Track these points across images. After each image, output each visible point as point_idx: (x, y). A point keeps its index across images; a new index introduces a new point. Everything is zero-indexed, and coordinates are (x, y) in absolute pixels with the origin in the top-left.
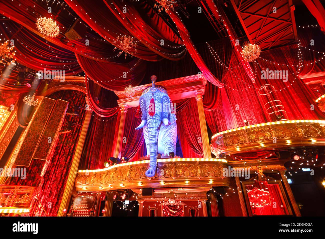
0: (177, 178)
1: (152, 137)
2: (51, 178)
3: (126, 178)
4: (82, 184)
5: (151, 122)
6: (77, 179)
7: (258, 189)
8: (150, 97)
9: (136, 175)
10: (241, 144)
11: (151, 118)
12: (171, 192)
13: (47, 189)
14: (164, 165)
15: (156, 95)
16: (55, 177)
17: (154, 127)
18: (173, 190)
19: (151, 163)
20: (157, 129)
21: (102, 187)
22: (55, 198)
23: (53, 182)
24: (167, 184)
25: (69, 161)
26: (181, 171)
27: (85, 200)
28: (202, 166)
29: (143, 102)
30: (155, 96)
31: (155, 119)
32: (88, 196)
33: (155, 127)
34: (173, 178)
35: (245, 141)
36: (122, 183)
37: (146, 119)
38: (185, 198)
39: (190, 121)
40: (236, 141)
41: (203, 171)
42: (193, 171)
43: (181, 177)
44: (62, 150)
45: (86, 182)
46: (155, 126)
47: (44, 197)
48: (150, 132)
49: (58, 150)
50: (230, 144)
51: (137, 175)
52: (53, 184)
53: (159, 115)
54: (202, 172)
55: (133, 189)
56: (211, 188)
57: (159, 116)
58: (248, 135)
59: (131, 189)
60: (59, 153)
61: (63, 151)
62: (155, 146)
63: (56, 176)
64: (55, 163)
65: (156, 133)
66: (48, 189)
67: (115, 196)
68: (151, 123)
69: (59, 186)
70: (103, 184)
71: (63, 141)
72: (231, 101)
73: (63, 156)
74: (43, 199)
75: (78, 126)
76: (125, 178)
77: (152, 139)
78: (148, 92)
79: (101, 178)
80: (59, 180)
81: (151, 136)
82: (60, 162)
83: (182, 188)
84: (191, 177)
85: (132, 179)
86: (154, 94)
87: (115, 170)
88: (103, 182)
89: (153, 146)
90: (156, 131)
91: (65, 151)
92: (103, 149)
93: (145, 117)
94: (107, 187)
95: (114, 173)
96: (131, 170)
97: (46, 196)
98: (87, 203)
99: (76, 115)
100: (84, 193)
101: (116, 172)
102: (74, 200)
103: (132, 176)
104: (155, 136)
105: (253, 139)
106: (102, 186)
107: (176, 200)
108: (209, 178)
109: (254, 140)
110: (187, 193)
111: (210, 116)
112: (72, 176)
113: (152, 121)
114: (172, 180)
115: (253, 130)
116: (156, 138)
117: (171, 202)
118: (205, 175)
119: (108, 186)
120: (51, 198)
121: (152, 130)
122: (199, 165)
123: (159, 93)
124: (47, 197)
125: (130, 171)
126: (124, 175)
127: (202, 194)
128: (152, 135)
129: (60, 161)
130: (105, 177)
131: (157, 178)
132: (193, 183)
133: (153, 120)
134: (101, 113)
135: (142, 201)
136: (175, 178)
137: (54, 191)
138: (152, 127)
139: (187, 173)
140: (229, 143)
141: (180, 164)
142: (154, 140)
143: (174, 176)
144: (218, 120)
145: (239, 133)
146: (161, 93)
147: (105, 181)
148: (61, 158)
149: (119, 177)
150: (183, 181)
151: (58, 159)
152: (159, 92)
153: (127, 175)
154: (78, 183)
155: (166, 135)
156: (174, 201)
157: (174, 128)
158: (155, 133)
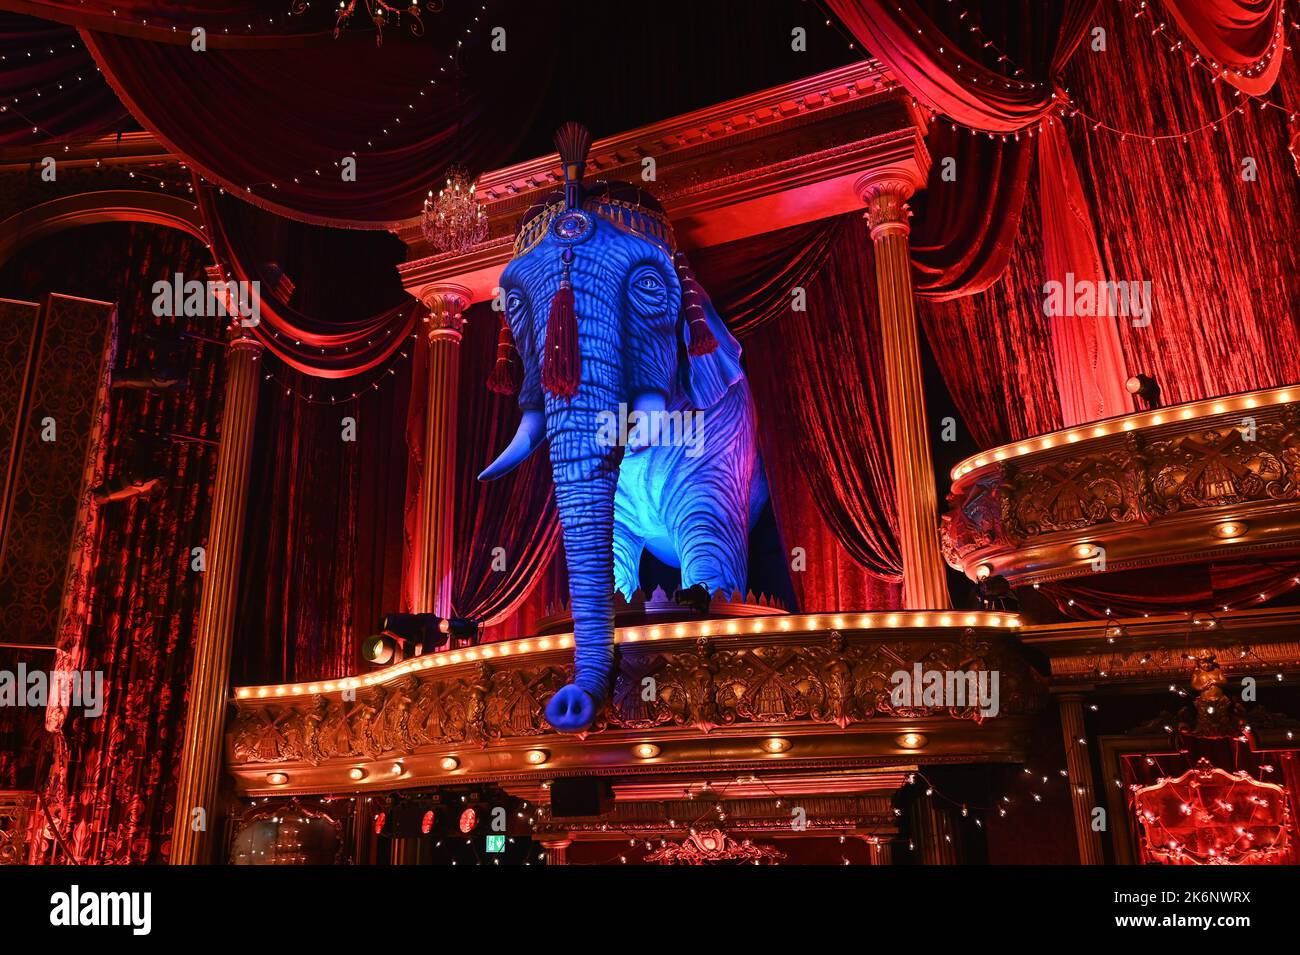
0: (717, 726)
1: (571, 511)
2: (100, 732)
3: (467, 729)
4: (262, 760)
5: (564, 430)
6: (230, 736)
7: (1219, 771)
8: (552, 276)
9: (514, 714)
10: (1098, 522)
11: (561, 410)
12: (702, 797)
13: (92, 788)
14: (652, 660)
15: (590, 260)
16: (122, 727)
17: (579, 459)
18: (708, 784)
19: (580, 652)
20: (599, 468)
21: (365, 774)
22: (142, 831)
23: (115, 753)
24: (672, 755)
25: (177, 642)
26: (739, 692)
27: (291, 836)
28: (862, 657)
29: (520, 307)
30: (582, 268)
31: (581, 409)
32: (304, 816)
33: (585, 458)
34: (700, 726)
35: (1123, 509)
36: (452, 754)
37: (539, 406)
38: (774, 822)
39: (831, 370)
40: (1072, 507)
41: (864, 684)
42: (802, 689)
43: (739, 720)
44: (134, 585)
45: (280, 748)
46: (583, 453)
47: (87, 829)
48: (563, 488)
49: (115, 583)
50: (1035, 524)
51: (518, 712)
52: (118, 763)
53: (605, 383)
54: (857, 690)
55: (506, 784)
56: (910, 772)
57: (607, 388)
58: (1141, 473)
59: (496, 783)
60: (120, 601)
61: (138, 588)
62: (593, 560)
63: (127, 721)
64: (108, 656)
65: (596, 490)
66: (100, 788)
67: (430, 815)
68: (561, 437)
69: (149, 772)
70: (366, 757)
71: (129, 529)
72: (1107, 220)
73: (143, 615)
74: (86, 840)
75: (194, 447)
76: (463, 731)
77: (574, 527)
78: (543, 243)
79: (351, 725)
80: (141, 742)
81: (569, 506)
82: (131, 649)
83: (758, 774)
84: (797, 718)
85: (492, 733)
86: (573, 256)
87: (415, 689)
88: (361, 744)
89: (581, 563)
90: (592, 479)
91: (147, 584)
92: (352, 561)
93: (535, 398)
94: (386, 775)
95: (408, 704)
96: (485, 690)
97: (96, 826)
98: (303, 850)
99: (168, 383)
100: (279, 803)
101: (416, 699)
102: (233, 840)
103: (494, 720)
104: (588, 507)
105: (1170, 496)
106: (361, 765)
107: (731, 835)
108: (902, 720)
109: (1176, 498)
110: (782, 798)
111: (964, 331)
112: (203, 723)
113: (570, 424)
114: (696, 737)
115: (1179, 440)
116: (598, 520)
117: (706, 842)
118: (874, 705)
119: (387, 768)
120: (121, 831)
121: (570, 478)
122: (842, 651)
123: (603, 242)
124: (102, 828)
125: (482, 697)
126: (454, 713)
127: (866, 805)
128: (572, 502)
129: (131, 641)
130: (372, 720)
131: (619, 727)
132: (809, 749)
133: (572, 418)
134: (309, 355)
135: (562, 839)
136: (709, 728)
137: (131, 801)
138: (572, 461)
139: (772, 695)
140: (1033, 517)
141: (740, 653)
142: (585, 528)
143: (704, 719)
144: (1012, 357)
145: (1096, 457)
146: (619, 239)
147: (374, 743)
148: (134, 626)
149: (430, 727)
150: (760, 742)
151: (122, 631)
152: (607, 238)
153: (470, 717)
154: (240, 754)
155: (681, 477)
156: (721, 837)
157: (727, 428)
158: (588, 490)
